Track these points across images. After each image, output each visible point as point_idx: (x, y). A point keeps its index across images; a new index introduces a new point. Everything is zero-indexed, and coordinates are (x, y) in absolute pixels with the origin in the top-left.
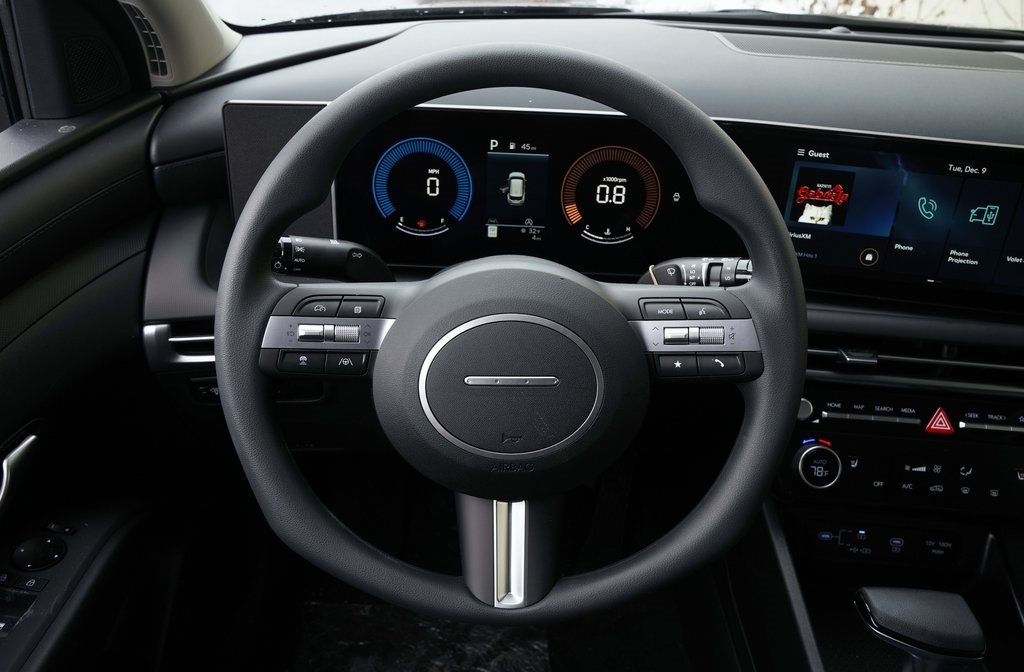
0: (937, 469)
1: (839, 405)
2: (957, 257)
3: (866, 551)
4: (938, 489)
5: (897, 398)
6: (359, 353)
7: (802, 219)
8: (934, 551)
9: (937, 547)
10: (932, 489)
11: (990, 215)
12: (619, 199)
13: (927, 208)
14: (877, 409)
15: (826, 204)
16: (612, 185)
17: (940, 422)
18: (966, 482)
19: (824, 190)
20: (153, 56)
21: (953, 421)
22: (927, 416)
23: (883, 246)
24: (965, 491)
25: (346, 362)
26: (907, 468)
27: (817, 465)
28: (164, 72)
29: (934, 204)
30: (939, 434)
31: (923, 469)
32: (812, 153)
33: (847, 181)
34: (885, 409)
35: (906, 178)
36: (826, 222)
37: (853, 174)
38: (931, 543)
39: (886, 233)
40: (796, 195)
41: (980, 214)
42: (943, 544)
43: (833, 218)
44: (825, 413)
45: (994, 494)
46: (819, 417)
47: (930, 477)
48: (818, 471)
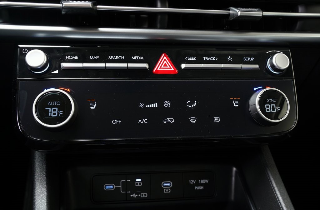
0: (167, 104)
1: (76, 57)
3: (144, 195)
4: (170, 121)
8: (196, 188)
9: (198, 184)
10: (164, 121)
14: (111, 58)
18: (193, 112)
21: (176, 63)
22: (153, 65)
24: (193, 121)
26: (141, 105)
27: (51, 107)
30: (165, 75)
31: (155, 105)
34: (118, 58)
38: (193, 182)
42: (202, 181)
44: (64, 65)
45: (217, 120)
46: (59, 68)
47: (161, 112)
48: (53, 112)
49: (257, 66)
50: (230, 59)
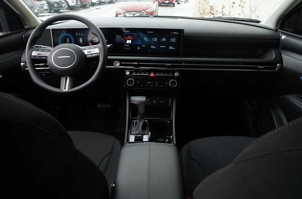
0: (152, 82)
1: (135, 73)
2: (152, 47)
3: (149, 103)
4: (152, 86)
5: (145, 71)
6: (46, 56)
7: (127, 43)
9: (162, 102)
11: (156, 40)
12: (97, 41)
13: (146, 39)
14: (141, 73)
15: (130, 40)
16: (96, 39)
17: (152, 75)
18: (157, 84)
19: (129, 37)
20: (24, 23)
21: (154, 74)
22: (150, 74)
23: (140, 46)
25: (44, 57)
26: (147, 83)
28: (26, 26)
29: (147, 38)
30: (152, 77)
32: (126, 32)
33: (132, 35)
34: (143, 73)
35: (141, 35)
36: (131, 43)
37: (133, 34)
38: (160, 101)
39: (140, 44)
40: (125, 39)
41: (154, 39)
42: (163, 101)
43: (131, 42)
44: (133, 74)
45: (162, 86)
46: (132, 75)
47: (151, 84)
48: (130, 83)
49: (172, 75)
50: (166, 74)
